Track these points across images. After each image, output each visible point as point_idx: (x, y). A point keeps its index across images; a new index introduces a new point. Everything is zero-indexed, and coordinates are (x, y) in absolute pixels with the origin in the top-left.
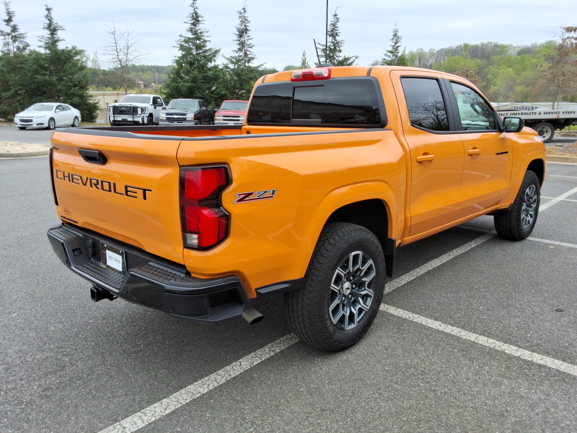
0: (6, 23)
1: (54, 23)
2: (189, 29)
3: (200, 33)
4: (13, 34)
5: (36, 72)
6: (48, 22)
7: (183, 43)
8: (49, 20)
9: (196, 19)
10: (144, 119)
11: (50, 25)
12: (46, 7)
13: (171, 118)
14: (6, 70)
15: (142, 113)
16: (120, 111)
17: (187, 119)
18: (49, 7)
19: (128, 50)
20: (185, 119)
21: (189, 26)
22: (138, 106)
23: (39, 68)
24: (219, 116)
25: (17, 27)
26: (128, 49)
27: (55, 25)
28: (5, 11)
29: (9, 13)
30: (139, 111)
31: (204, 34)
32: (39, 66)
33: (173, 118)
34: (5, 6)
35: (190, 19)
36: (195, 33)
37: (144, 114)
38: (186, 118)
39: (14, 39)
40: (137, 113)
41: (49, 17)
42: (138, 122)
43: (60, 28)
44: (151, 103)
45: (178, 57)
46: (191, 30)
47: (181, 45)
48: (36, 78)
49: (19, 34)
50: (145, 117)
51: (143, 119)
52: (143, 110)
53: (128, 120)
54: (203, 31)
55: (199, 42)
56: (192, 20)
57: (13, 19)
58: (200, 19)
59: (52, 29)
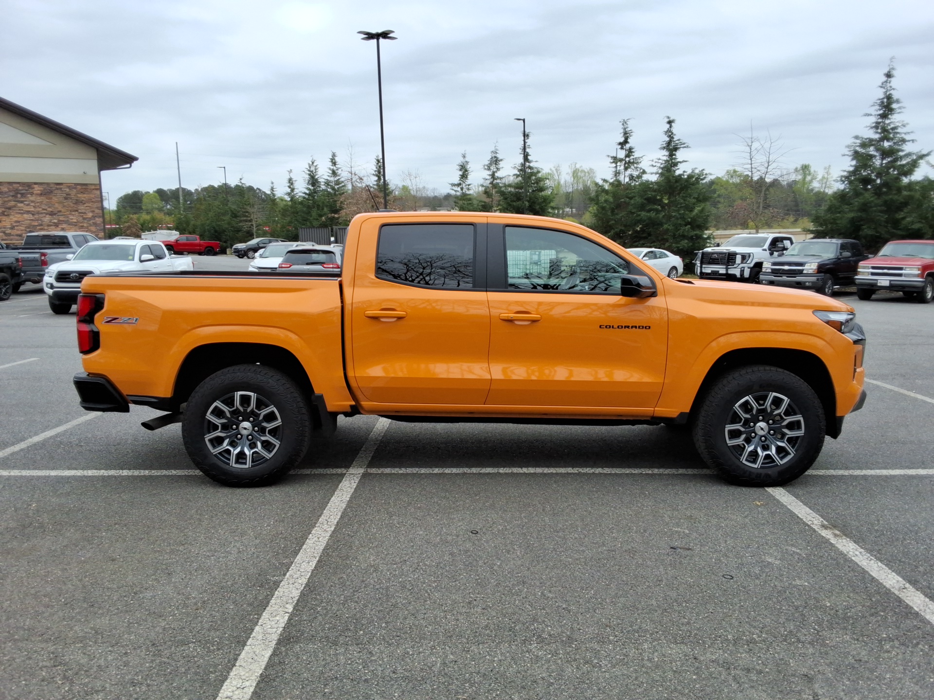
0: (620, 147)
1: (674, 140)
2: (874, 125)
3: (893, 129)
4: (627, 159)
5: (642, 207)
6: (668, 139)
7: (858, 149)
8: (669, 136)
9: (887, 106)
10: (744, 270)
11: (669, 143)
12: (668, 120)
13: (779, 270)
14: (608, 207)
15: (742, 263)
16: (711, 259)
17: (804, 272)
18: (671, 119)
19: (767, 168)
20: (800, 272)
21: (873, 120)
22: (737, 252)
23: (645, 201)
24: (864, 268)
25: (633, 150)
26: (768, 166)
27: (677, 142)
28: (622, 131)
29: (625, 133)
30: (738, 259)
31: (899, 130)
32: (645, 199)
33: (783, 270)
34: (623, 125)
35: (877, 107)
36: (885, 130)
37: (746, 263)
38: (803, 270)
39: (626, 165)
40: (735, 262)
41: (670, 134)
42: (735, 275)
43: (682, 146)
44: (766, 246)
45: (848, 172)
46: (876, 126)
47: (856, 152)
48: (639, 215)
49: (633, 159)
50: (746, 269)
51: (742, 272)
52: (744, 257)
53: (720, 272)
54: (898, 124)
55: (889, 144)
56: (880, 110)
57: (629, 140)
58: (894, 106)
59: (672, 147)
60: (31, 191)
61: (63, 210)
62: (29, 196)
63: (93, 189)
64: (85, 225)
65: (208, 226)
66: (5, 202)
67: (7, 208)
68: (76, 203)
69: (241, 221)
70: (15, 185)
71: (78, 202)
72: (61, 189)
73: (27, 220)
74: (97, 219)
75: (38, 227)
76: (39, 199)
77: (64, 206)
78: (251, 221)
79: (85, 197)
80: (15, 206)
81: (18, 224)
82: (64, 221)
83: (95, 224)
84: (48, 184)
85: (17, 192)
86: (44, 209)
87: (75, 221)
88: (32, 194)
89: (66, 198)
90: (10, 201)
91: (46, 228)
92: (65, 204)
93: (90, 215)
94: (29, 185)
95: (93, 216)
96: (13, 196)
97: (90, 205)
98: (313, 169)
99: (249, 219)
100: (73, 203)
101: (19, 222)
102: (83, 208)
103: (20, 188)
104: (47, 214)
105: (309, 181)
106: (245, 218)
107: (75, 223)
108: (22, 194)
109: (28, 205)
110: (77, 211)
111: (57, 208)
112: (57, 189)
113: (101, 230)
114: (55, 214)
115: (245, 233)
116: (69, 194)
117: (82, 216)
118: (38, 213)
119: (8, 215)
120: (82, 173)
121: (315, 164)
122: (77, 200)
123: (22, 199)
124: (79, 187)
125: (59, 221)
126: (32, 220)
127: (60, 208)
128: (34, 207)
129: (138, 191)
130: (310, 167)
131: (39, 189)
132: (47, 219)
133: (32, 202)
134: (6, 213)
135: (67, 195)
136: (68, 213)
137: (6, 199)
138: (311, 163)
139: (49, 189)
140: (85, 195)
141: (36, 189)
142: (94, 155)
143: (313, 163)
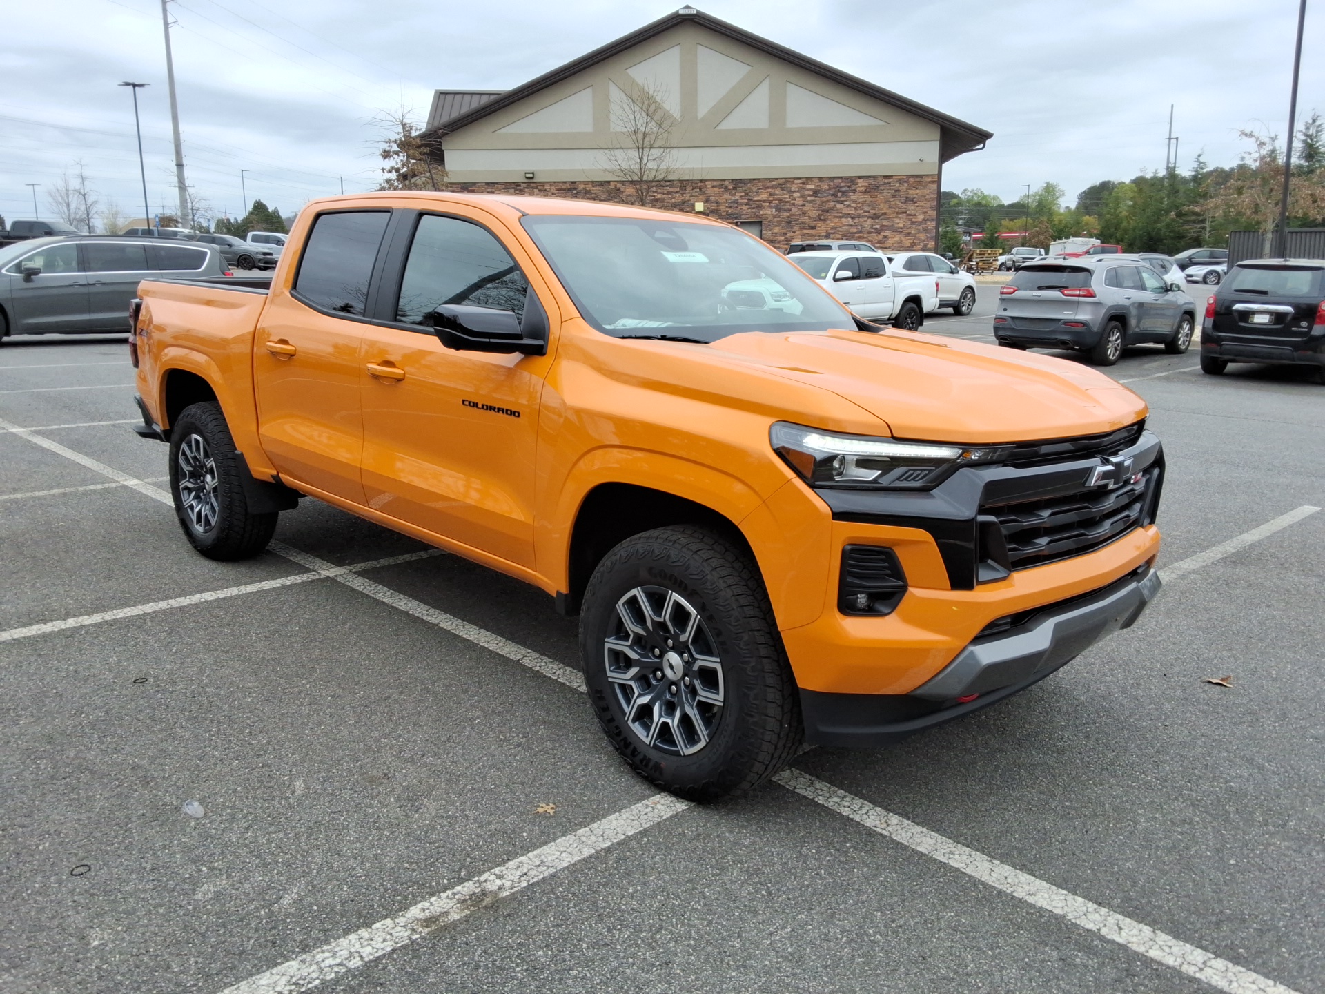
60: (853, 187)
61: (888, 212)
62: (851, 194)
63: (930, 182)
64: (913, 232)
65: (1140, 230)
66: (823, 202)
67: (824, 211)
68: (905, 203)
69: (1188, 222)
70: (836, 181)
71: (908, 200)
72: (889, 183)
73: (845, 225)
74: (928, 223)
75: (857, 235)
76: (862, 198)
77: (890, 207)
78: (1203, 221)
79: (917, 194)
80: (834, 207)
81: (833, 231)
82: (887, 226)
83: (925, 230)
84: (874, 177)
85: (838, 189)
86: (866, 212)
87: (902, 226)
88: (854, 191)
89: (894, 196)
90: (828, 201)
91: (865, 236)
92: (892, 203)
93: (921, 217)
94: (852, 180)
95: (923, 220)
96: (833, 195)
97: (922, 204)
98: (1312, 131)
99: (1201, 218)
100: (902, 203)
101: (836, 228)
102: (913, 208)
103: (842, 184)
104: (869, 217)
105: (1302, 153)
106: (1194, 217)
107: (901, 228)
108: (843, 192)
109: (848, 206)
110: (905, 212)
111: (882, 209)
112: (885, 183)
113: (932, 238)
114: (878, 218)
115: (1190, 241)
116: (899, 191)
117: (911, 220)
118: (859, 216)
119: (824, 220)
120: (918, 161)
121: (1318, 123)
122: (907, 198)
123: (842, 199)
124: (911, 180)
125: (882, 226)
126: (851, 225)
127: (885, 210)
128: (855, 209)
129: (1109, 182)
130: (1308, 128)
131: (863, 184)
132: (868, 224)
133: (854, 202)
134: (822, 218)
135: (896, 191)
136: (894, 215)
137: (825, 199)
138: (1310, 121)
139: (876, 184)
140: (918, 191)
141: (860, 185)
142: (936, 135)
143: (1314, 121)
